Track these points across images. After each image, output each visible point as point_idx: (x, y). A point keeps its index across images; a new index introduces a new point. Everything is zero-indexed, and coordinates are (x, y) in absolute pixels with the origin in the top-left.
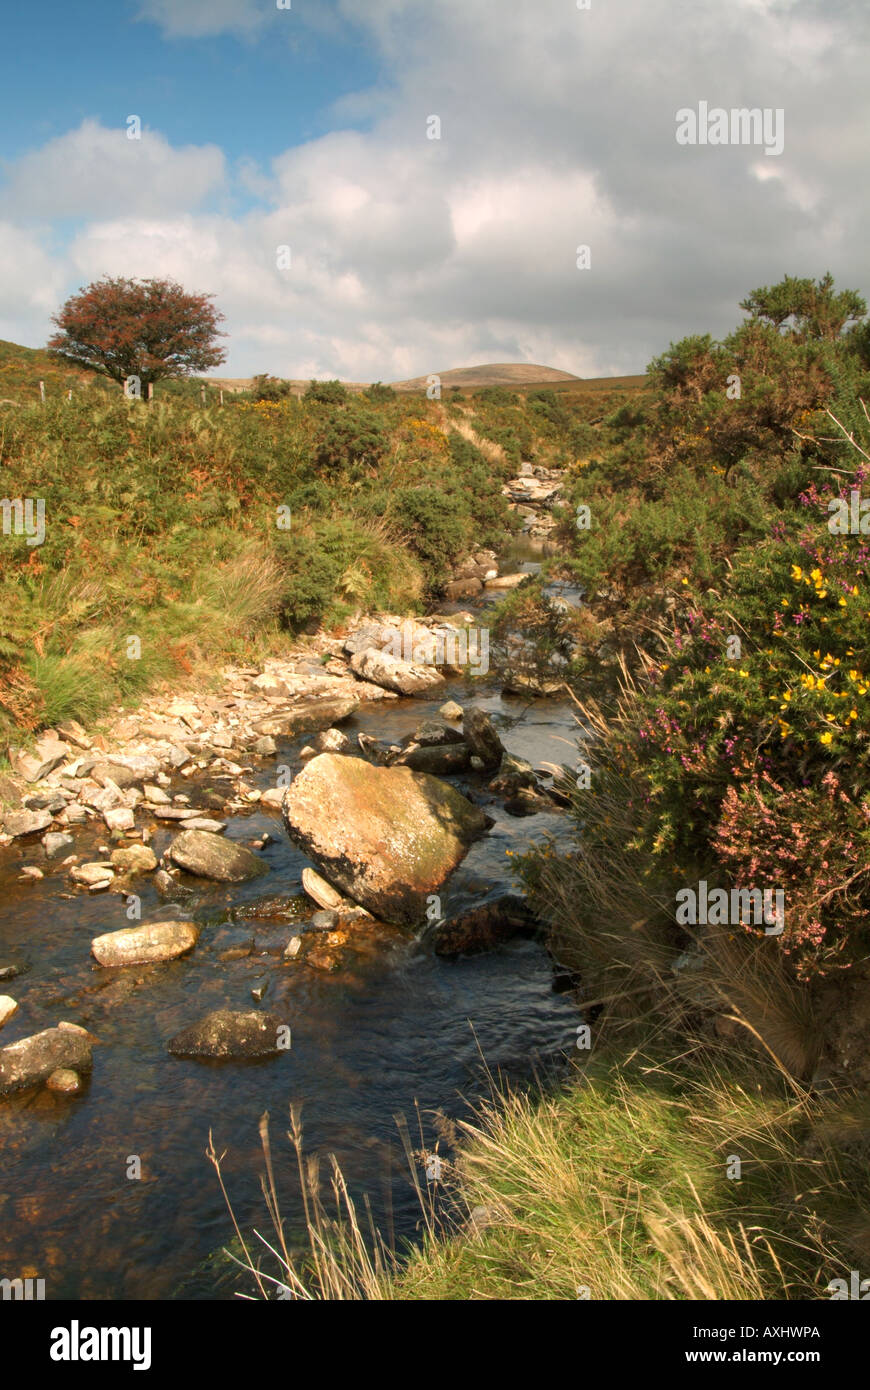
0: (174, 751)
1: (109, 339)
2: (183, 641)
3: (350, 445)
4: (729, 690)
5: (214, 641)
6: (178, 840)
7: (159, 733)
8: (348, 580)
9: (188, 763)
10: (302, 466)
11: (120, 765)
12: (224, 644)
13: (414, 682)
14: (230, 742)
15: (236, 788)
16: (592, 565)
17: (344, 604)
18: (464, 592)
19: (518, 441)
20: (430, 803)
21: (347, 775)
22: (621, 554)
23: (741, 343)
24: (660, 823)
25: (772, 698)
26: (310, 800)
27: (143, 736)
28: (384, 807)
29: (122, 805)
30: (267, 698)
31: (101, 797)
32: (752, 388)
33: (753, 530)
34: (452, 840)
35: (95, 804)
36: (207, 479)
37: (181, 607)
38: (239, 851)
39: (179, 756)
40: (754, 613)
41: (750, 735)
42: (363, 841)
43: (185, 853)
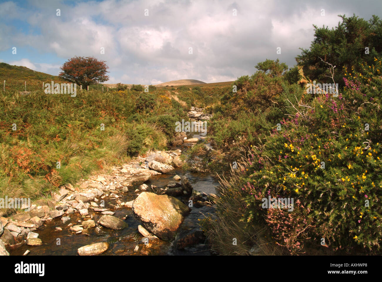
0: (99, 191)
1: (76, 74)
2: (100, 160)
3: (146, 104)
4: (268, 177)
5: (109, 159)
6: (102, 218)
7: (94, 186)
8: (146, 141)
9: (103, 195)
10: (132, 109)
11: (83, 196)
12: (112, 160)
13: (166, 170)
14: (115, 188)
15: (117, 202)
16: (219, 138)
17: (145, 148)
18: (178, 143)
19: (190, 101)
20: (173, 205)
21: (150, 198)
22: (227, 135)
23: (256, 77)
24: (249, 214)
25: (280, 179)
26: (140, 205)
27: (90, 187)
28: (161, 207)
29: (84, 208)
30: (125, 175)
31: (78, 206)
32: (260, 90)
33: (263, 128)
34: (180, 215)
35: (76, 208)
36: (105, 113)
37: (100, 150)
38: (119, 221)
39: (100, 193)
40: (272, 155)
41: (274, 189)
42: (156, 217)
43: (104, 222)
